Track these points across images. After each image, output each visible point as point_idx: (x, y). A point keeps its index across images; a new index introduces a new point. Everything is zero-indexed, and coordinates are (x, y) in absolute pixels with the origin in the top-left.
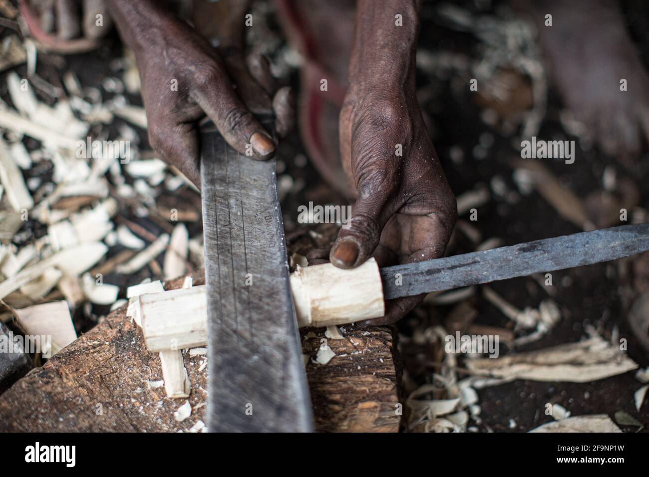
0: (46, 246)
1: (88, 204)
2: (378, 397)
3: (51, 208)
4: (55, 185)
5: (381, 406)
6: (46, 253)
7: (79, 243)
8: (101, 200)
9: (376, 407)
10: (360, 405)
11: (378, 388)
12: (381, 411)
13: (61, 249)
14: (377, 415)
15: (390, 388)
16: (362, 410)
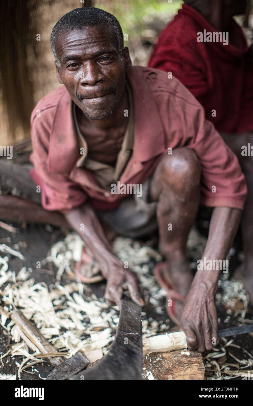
0: (90, 340)
1: (102, 329)
2: (198, 363)
3: (91, 330)
4: (91, 324)
5: (199, 365)
6: (90, 342)
7: (100, 340)
8: (106, 328)
9: (198, 365)
10: (193, 364)
11: (198, 360)
12: (199, 366)
13: (95, 341)
14: (198, 367)
15: (201, 361)
16: (194, 366)
